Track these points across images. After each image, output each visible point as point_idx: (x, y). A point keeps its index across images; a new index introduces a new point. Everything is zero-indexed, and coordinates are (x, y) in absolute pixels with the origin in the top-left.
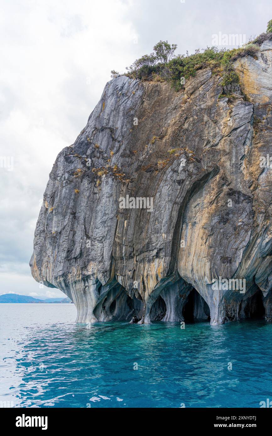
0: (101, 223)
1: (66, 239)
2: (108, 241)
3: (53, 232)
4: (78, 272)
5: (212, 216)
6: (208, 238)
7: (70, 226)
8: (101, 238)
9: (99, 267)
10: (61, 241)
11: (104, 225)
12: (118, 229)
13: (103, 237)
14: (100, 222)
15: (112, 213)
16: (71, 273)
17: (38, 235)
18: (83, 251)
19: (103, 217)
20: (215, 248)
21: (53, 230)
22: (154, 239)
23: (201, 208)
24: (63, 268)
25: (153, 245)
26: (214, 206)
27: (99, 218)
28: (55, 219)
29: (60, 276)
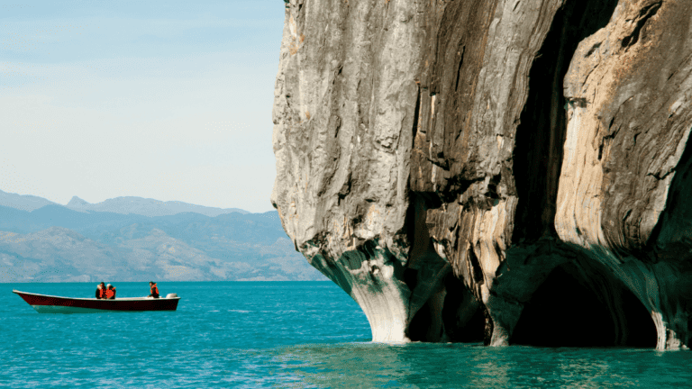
0: (388, 98)
1: (322, 142)
2: (402, 149)
3: (302, 115)
4: (347, 231)
5: (621, 80)
6: (605, 144)
7: (329, 104)
8: (390, 140)
9: (387, 218)
10: (314, 147)
11: (394, 105)
12: (420, 118)
13: (394, 138)
14: (386, 95)
15: (410, 71)
16: (331, 234)
17: (280, 118)
18: (354, 176)
19: (392, 82)
20: (615, 171)
21: (302, 110)
22: (482, 151)
23: (603, 56)
24: (315, 221)
25: (482, 165)
26: (633, 50)
27: (384, 85)
28: (303, 79)
29: (310, 241)
